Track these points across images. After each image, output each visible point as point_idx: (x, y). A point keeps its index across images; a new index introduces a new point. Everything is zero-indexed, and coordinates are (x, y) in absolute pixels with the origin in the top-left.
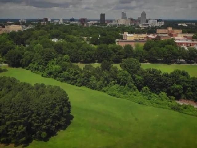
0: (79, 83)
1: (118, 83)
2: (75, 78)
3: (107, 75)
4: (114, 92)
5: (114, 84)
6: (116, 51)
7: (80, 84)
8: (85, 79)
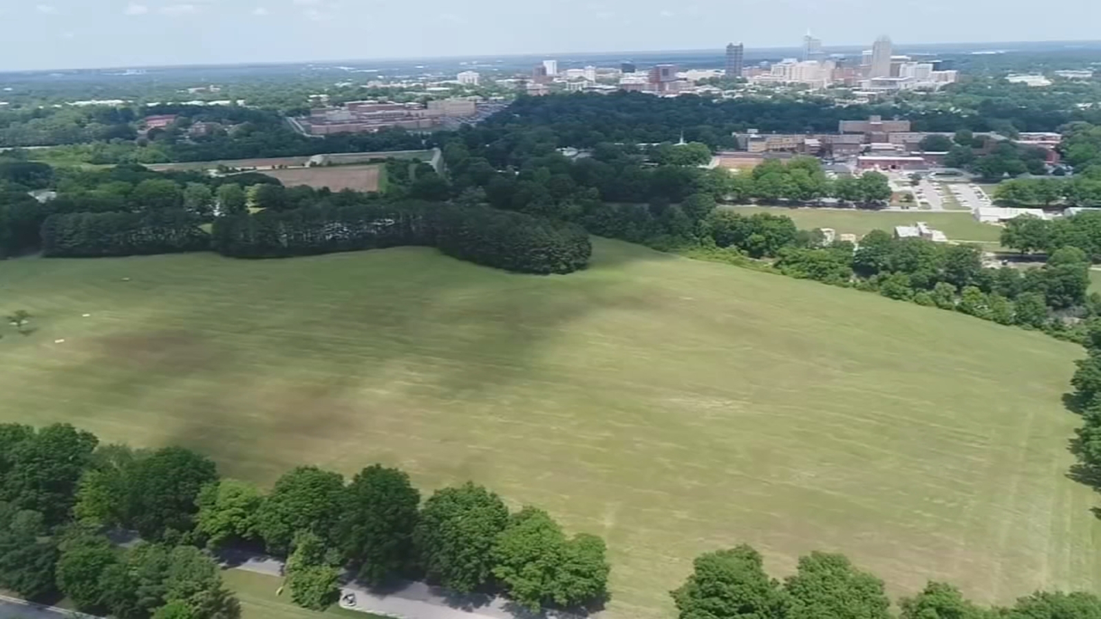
0: (610, 232)
1: (670, 232)
2: (603, 225)
3: (653, 219)
4: (660, 245)
5: (663, 233)
6: (690, 181)
7: (610, 235)
8: (620, 227)
